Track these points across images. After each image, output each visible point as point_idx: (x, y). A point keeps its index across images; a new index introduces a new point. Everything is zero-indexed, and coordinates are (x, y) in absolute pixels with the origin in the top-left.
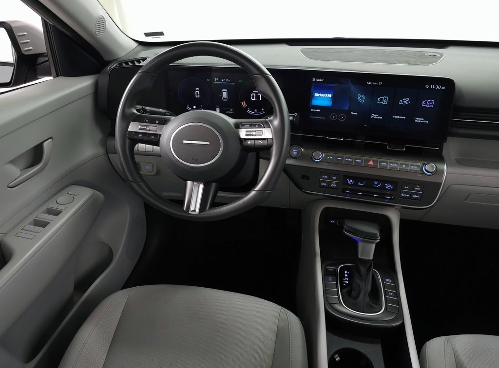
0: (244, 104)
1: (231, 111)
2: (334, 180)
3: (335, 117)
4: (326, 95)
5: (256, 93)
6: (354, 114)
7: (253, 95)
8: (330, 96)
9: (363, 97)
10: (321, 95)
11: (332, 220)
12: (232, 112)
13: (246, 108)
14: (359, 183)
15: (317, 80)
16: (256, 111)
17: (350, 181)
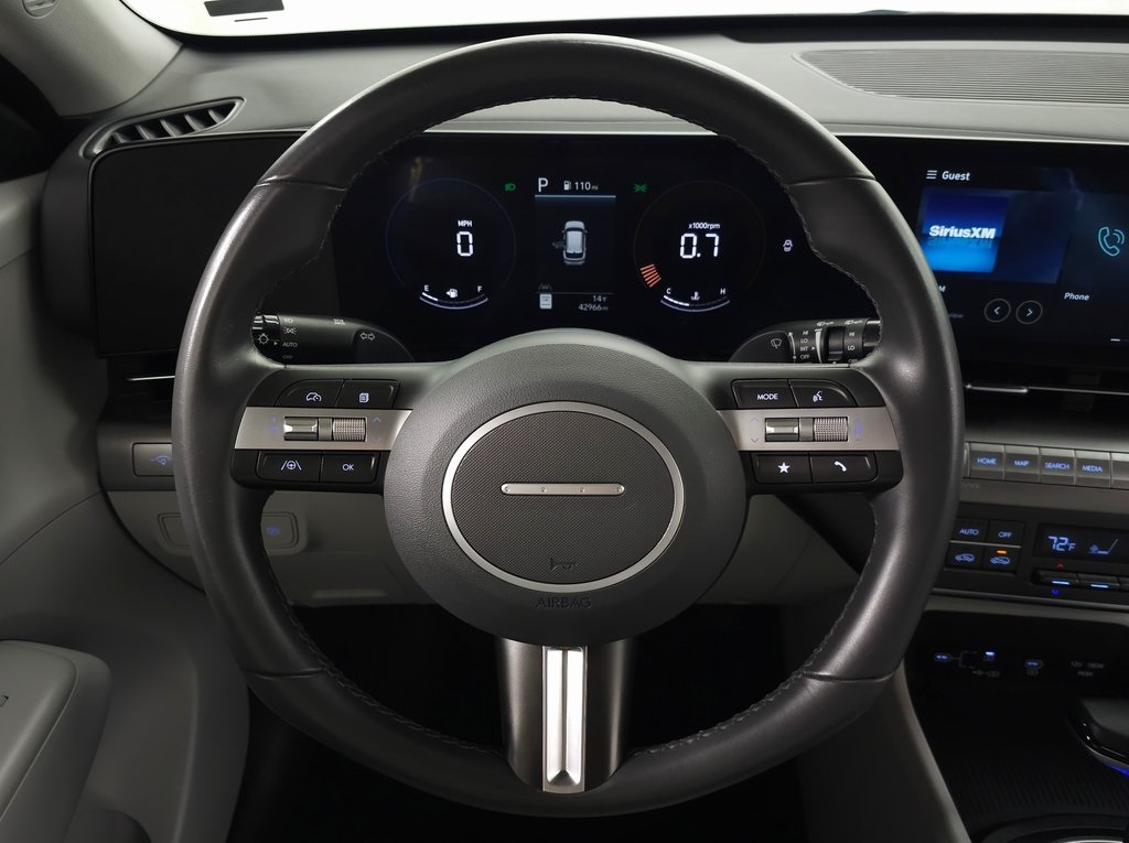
0: (650, 275)
1: (597, 303)
2: (1005, 541)
3: (1003, 312)
4: (976, 231)
5: (701, 233)
6: (1077, 297)
7: (689, 240)
8: (990, 233)
9: (1120, 235)
10: (954, 232)
11: (942, 653)
12: (602, 304)
13: (659, 290)
14: (1094, 549)
15: (946, 176)
16: (696, 297)
17: (1060, 543)
